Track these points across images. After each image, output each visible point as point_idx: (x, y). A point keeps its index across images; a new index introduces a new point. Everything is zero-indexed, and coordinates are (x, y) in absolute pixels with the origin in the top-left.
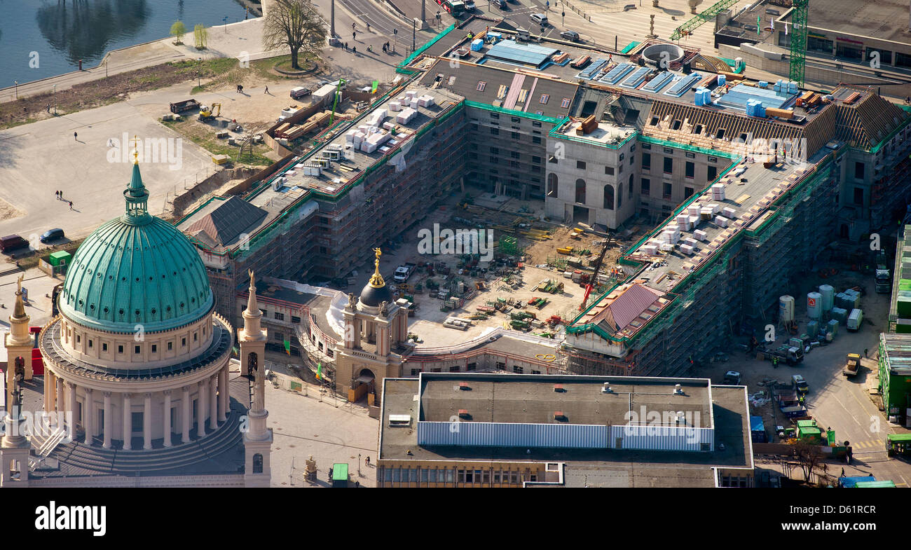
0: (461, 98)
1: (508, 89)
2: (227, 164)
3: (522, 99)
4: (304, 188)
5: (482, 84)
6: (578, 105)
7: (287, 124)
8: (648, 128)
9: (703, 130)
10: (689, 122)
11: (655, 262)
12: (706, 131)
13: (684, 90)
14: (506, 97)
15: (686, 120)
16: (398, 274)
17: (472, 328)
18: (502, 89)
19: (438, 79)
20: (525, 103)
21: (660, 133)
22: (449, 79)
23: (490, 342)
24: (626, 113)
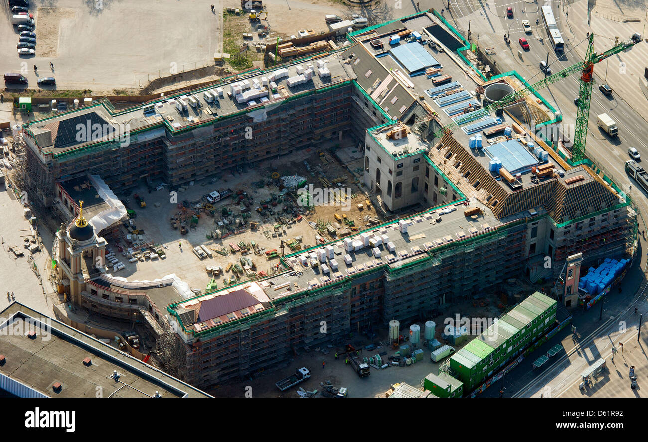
0: (354, 76)
1: (380, 83)
2: (220, 62)
3: (383, 94)
4: (163, 118)
5: (370, 72)
6: (408, 114)
7: (291, 43)
8: (434, 151)
9: (460, 167)
10: (455, 158)
11: (296, 270)
12: (461, 168)
13: (476, 130)
14: (376, 88)
15: (455, 155)
16: (211, 197)
17: (209, 259)
18: (378, 80)
19: (351, 57)
20: (384, 98)
21: (437, 157)
22: (356, 60)
23: (158, 287)
24: (428, 133)
